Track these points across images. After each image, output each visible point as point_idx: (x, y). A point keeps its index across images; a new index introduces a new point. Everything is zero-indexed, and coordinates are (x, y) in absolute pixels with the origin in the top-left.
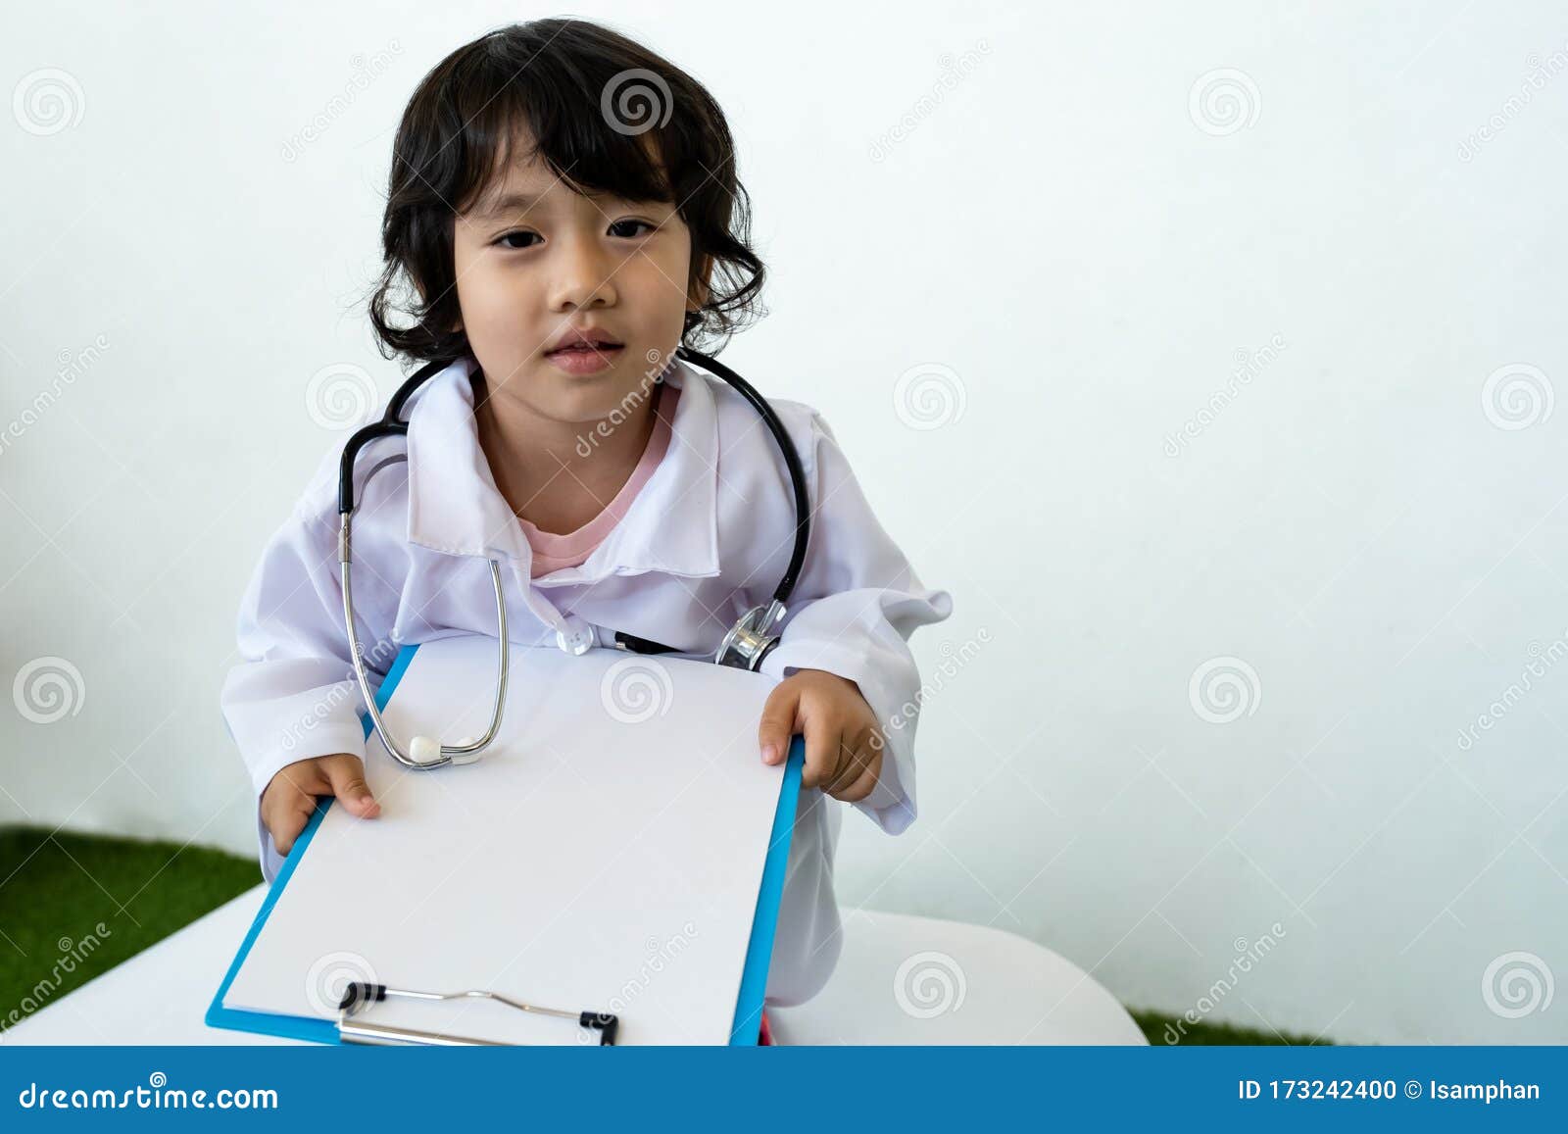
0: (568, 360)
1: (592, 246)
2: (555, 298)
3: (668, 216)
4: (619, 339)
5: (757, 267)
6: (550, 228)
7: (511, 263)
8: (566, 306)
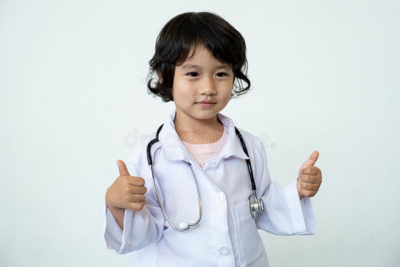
0: (201, 105)
3: (230, 72)
4: (215, 102)
7: (192, 80)
8: (203, 94)
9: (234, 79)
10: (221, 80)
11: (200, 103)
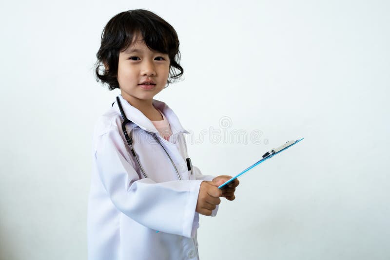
1: (151, 63)
2: (142, 73)
3: (167, 57)
4: (155, 83)
5: (182, 70)
6: (142, 57)
7: (134, 64)
8: (145, 75)
9: (170, 67)
10: (160, 64)
11: (142, 84)
